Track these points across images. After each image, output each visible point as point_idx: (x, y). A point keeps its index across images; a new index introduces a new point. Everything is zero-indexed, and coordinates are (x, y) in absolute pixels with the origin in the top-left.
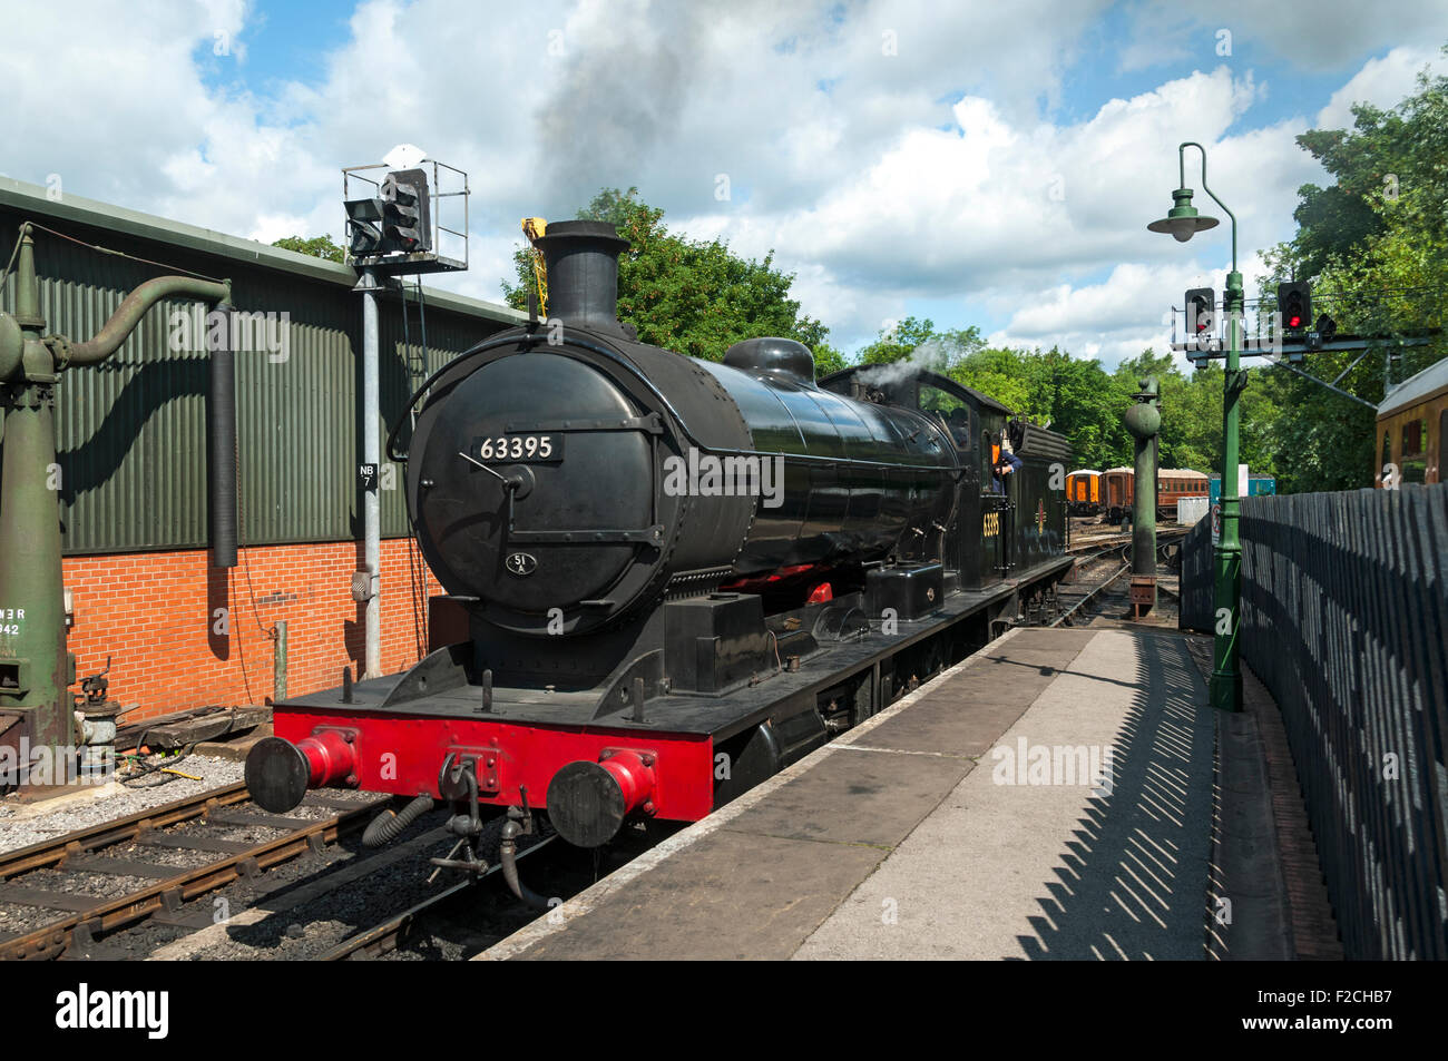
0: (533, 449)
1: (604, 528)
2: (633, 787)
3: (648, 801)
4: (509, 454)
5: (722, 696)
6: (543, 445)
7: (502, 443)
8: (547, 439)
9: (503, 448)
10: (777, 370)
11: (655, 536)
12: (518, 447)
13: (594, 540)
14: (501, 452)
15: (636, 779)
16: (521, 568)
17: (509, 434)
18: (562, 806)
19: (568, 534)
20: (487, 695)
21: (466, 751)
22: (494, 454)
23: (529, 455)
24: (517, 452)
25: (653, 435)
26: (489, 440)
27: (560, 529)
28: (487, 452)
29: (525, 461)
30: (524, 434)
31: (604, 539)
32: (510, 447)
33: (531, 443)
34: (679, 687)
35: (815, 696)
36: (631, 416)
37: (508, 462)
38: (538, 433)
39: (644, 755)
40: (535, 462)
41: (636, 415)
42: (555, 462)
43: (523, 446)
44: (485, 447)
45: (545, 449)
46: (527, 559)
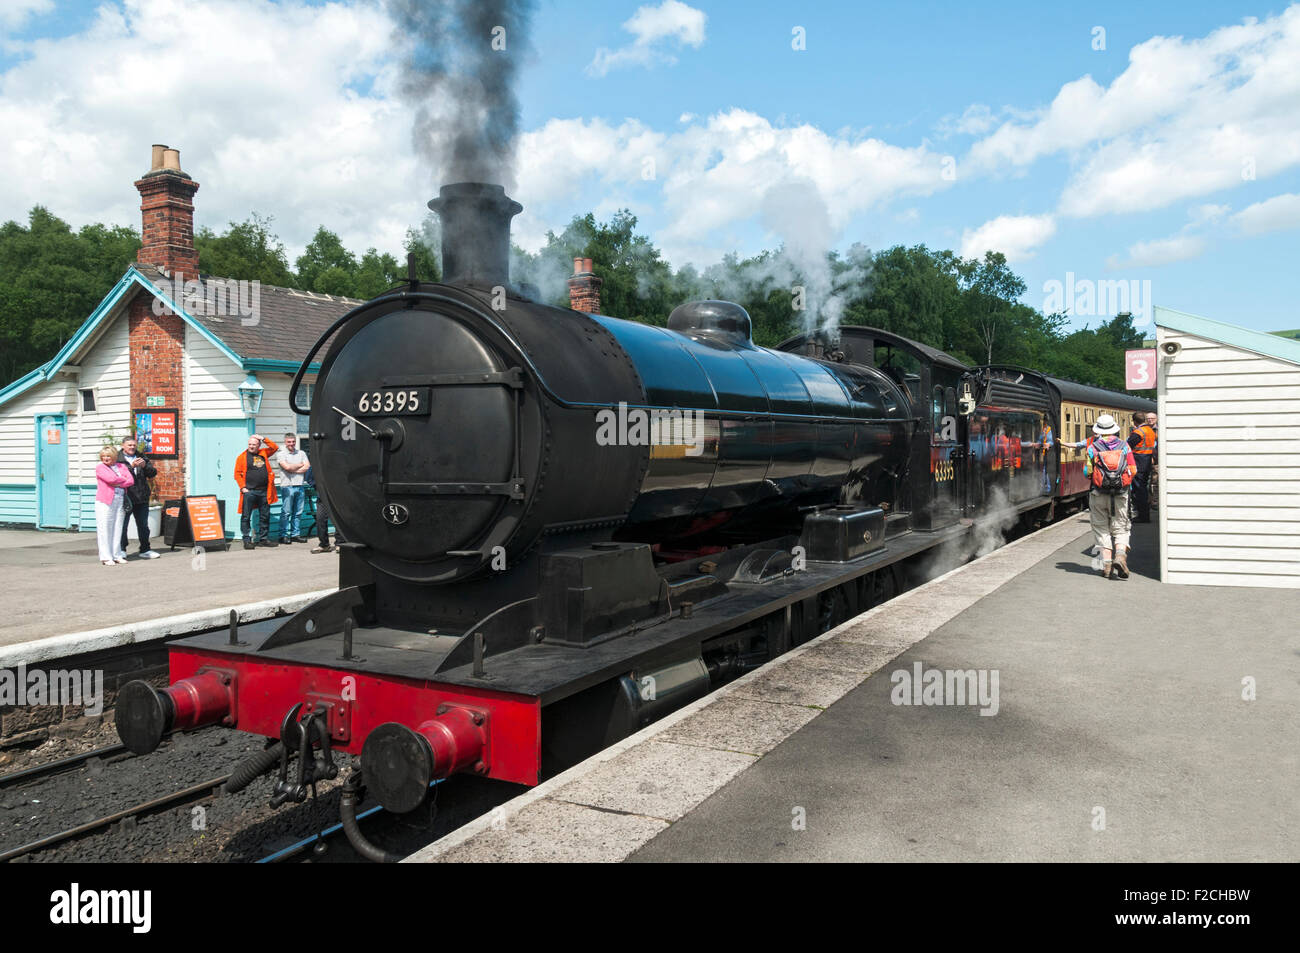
0: (403, 403)
1: (467, 481)
2: (454, 749)
3: (478, 760)
4: (382, 408)
5: (589, 647)
6: (411, 399)
7: (376, 398)
8: (415, 393)
9: (377, 402)
10: (709, 331)
11: (514, 489)
12: (390, 402)
13: (458, 492)
14: (376, 406)
15: (458, 740)
16: (395, 519)
17: (384, 388)
18: (374, 769)
19: (434, 485)
20: (347, 643)
21: (322, 699)
22: (370, 408)
23: (400, 409)
24: (389, 406)
25: (514, 389)
26: (366, 395)
27: (427, 481)
28: (364, 405)
29: (394, 414)
30: (396, 388)
31: (468, 492)
32: (384, 401)
33: (402, 397)
34: (551, 635)
35: (700, 643)
36: (494, 371)
37: (381, 415)
38: (407, 387)
39: (475, 713)
40: (404, 415)
41: (499, 369)
42: (422, 416)
43: (394, 400)
44: (362, 402)
45: (413, 403)
46: (400, 509)
